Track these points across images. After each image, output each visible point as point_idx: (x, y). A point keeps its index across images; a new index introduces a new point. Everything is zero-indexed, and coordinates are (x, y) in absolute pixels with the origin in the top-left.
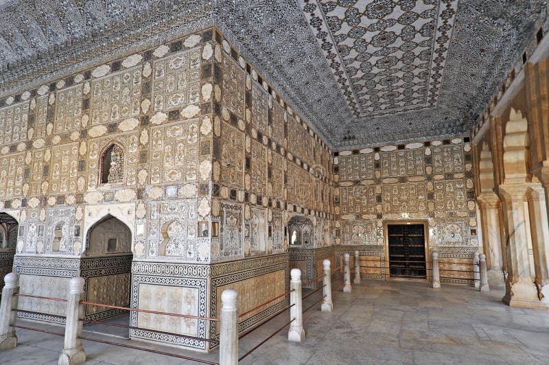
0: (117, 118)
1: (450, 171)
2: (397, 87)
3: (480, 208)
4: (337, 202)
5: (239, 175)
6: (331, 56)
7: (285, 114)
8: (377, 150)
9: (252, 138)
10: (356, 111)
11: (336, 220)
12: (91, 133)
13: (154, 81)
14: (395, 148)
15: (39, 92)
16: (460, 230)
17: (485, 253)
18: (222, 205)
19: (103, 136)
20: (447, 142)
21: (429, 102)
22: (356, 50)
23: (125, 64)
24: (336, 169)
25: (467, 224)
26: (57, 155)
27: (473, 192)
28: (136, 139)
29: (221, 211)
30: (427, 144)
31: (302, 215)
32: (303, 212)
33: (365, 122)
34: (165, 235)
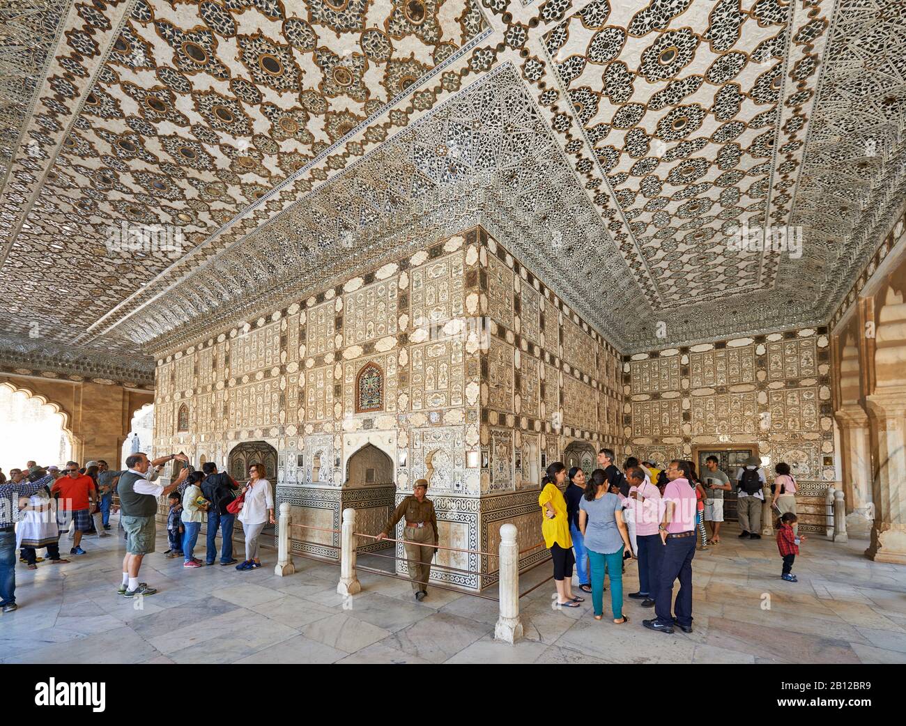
0: (372, 337)
1: (795, 375)
2: (715, 266)
3: (840, 428)
4: (627, 420)
5: (509, 396)
6: (621, 237)
7: (561, 315)
8: (684, 350)
9: (522, 350)
10: (654, 301)
11: (627, 444)
12: (346, 355)
13: (411, 293)
14: (711, 347)
15: (289, 312)
16: (806, 457)
17: (844, 490)
18: (491, 433)
19: (358, 357)
20: (790, 335)
21: (763, 281)
22: (656, 226)
23: (378, 275)
24: (627, 379)
25: (819, 450)
26: (312, 380)
27: (830, 405)
28: (395, 360)
29: (490, 439)
30: (760, 339)
31: (581, 440)
32: (583, 436)
33: (668, 314)
34: (430, 466)
